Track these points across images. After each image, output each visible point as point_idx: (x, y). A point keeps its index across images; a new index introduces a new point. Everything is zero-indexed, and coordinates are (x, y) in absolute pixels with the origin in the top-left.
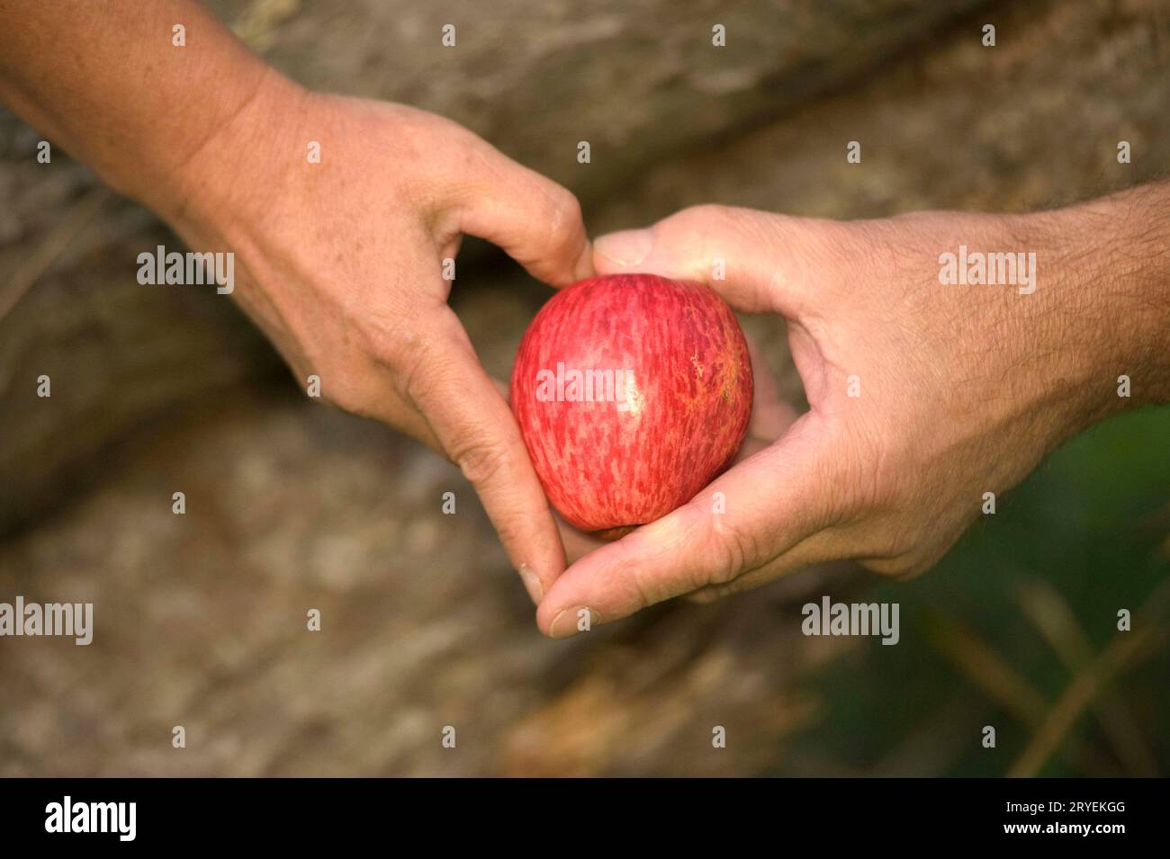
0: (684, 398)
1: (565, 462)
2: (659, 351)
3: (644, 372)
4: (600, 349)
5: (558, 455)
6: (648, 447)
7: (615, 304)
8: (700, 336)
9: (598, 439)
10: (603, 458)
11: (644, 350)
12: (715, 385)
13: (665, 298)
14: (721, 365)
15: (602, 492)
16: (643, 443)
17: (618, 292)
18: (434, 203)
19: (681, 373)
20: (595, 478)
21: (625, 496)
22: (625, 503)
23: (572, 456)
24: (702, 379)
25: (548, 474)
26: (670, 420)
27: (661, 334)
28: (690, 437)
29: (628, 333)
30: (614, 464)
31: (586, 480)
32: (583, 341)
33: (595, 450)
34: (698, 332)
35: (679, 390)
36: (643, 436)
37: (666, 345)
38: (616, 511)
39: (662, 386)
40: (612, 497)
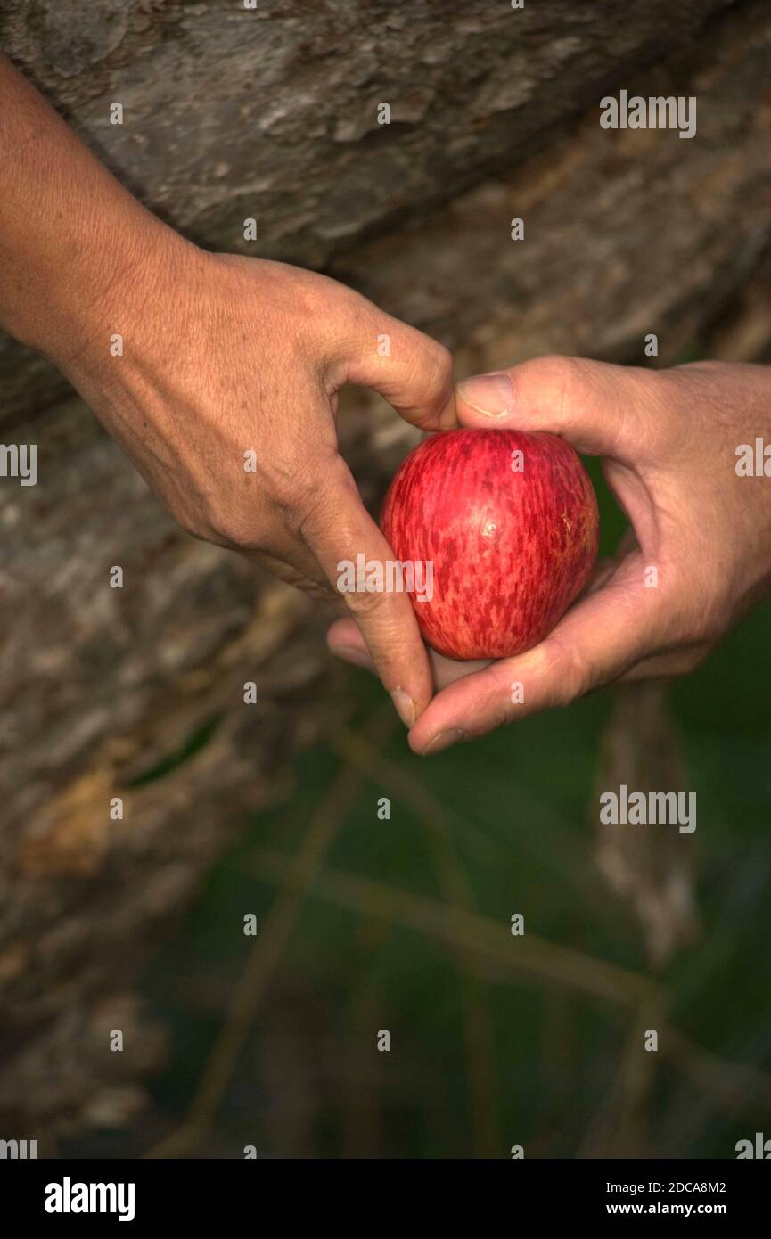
0: (557, 553)
1: (447, 606)
2: (536, 511)
3: (525, 530)
4: (485, 508)
5: (440, 599)
6: (525, 597)
7: (495, 465)
8: (568, 493)
9: (481, 589)
10: (483, 606)
11: (524, 511)
12: (579, 537)
13: (537, 458)
14: (584, 519)
15: (479, 634)
16: (520, 593)
17: (495, 453)
18: (325, 356)
19: (554, 530)
20: (473, 622)
21: (500, 637)
22: (499, 643)
23: (454, 601)
24: (570, 534)
25: (427, 613)
26: (545, 573)
27: (537, 494)
28: (558, 585)
29: (509, 494)
30: (493, 611)
31: (465, 623)
32: (469, 500)
33: (476, 598)
34: (566, 490)
35: (553, 546)
36: (521, 587)
37: (542, 504)
38: (489, 648)
39: (539, 542)
40: (487, 638)
